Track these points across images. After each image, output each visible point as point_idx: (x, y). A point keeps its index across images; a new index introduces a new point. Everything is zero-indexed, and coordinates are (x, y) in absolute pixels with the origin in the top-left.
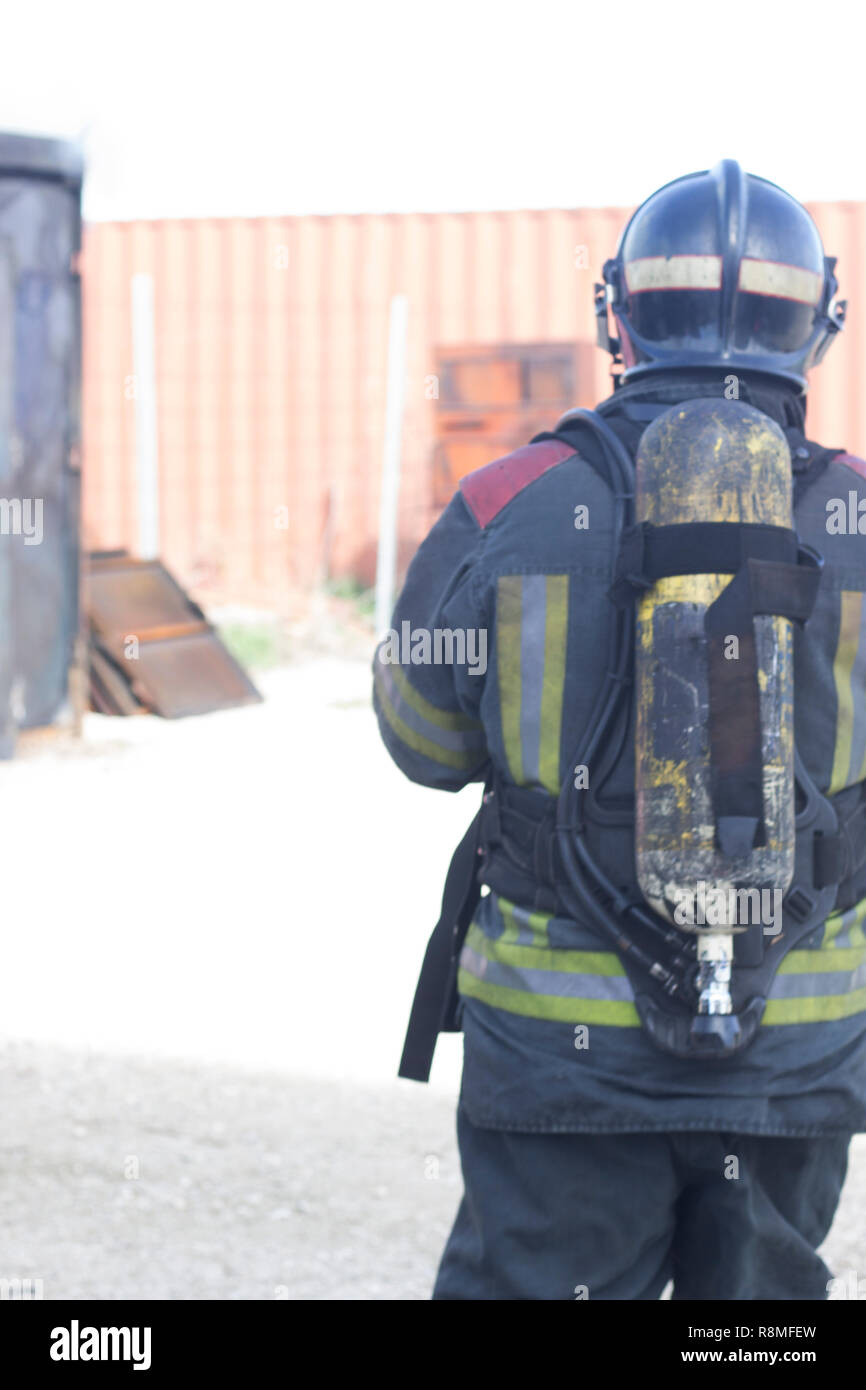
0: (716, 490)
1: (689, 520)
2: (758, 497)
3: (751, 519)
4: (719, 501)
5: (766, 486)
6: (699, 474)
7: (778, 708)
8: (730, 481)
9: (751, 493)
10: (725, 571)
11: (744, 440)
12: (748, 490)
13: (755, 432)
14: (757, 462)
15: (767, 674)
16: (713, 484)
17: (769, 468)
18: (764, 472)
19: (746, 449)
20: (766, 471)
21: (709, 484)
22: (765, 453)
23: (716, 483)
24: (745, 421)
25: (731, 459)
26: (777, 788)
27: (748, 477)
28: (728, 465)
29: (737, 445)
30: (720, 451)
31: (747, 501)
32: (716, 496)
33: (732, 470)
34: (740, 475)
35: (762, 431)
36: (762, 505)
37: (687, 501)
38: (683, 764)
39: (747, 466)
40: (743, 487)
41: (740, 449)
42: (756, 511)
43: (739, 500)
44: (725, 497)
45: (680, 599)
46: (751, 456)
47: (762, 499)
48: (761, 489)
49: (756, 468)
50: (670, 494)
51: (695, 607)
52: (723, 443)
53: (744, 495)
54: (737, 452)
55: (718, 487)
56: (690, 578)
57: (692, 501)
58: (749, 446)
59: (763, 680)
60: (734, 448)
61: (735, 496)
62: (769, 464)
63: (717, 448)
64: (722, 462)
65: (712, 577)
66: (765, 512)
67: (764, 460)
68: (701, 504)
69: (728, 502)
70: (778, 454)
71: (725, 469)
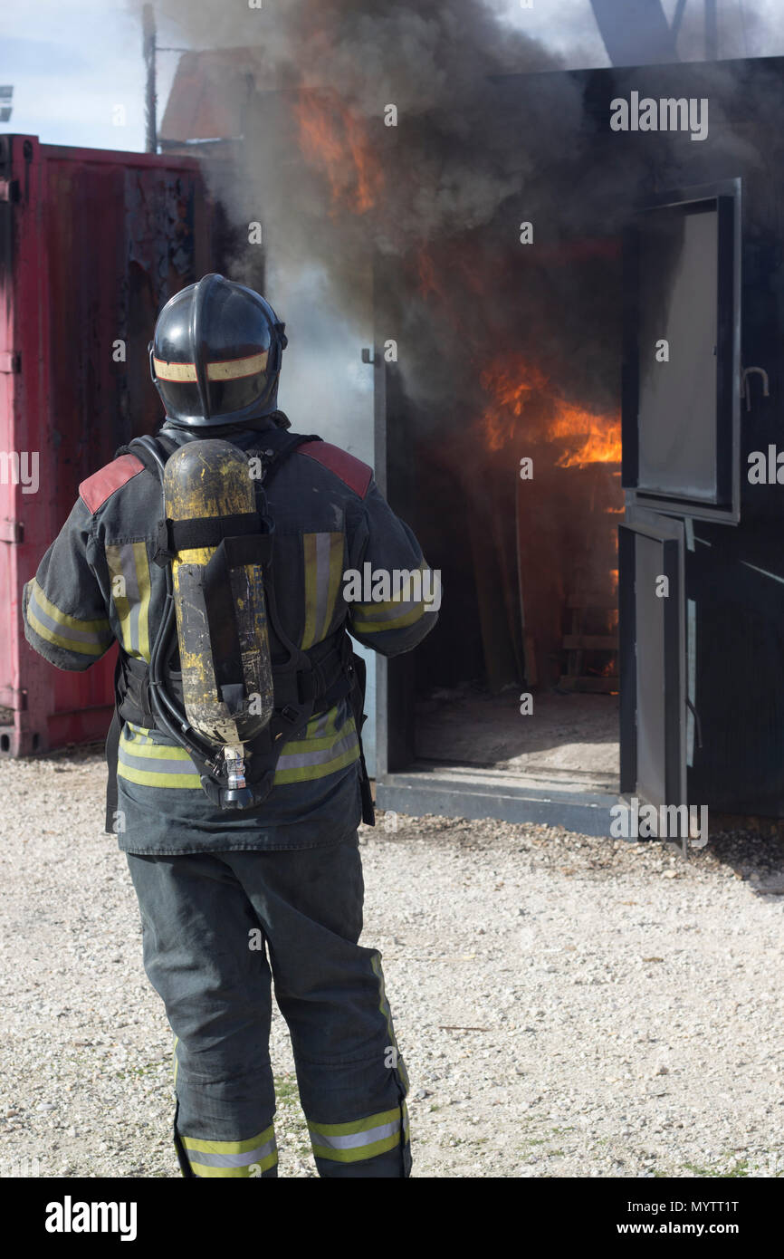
0: (204, 499)
1: (191, 518)
2: (228, 500)
3: (225, 513)
4: (206, 504)
5: (233, 492)
6: (194, 490)
7: (252, 618)
8: (211, 493)
9: (224, 498)
10: (213, 545)
11: (218, 468)
12: (222, 497)
13: (225, 462)
14: (227, 480)
15: (243, 599)
16: (202, 495)
18: (231, 486)
19: (220, 473)
20: (233, 484)
21: (200, 496)
22: (231, 473)
24: (218, 456)
25: (210, 480)
26: (255, 663)
27: (222, 489)
28: (209, 484)
29: (214, 471)
30: (204, 476)
31: (222, 503)
32: (204, 503)
33: (212, 486)
34: (217, 489)
35: (229, 461)
36: (232, 504)
37: (189, 506)
38: (200, 655)
39: (221, 483)
40: (220, 495)
41: (216, 473)
42: (228, 509)
43: (218, 503)
44: (209, 503)
45: (190, 563)
46: (223, 477)
47: (231, 500)
48: (230, 495)
49: (226, 483)
50: (179, 502)
51: (198, 566)
53: (220, 500)
54: (214, 476)
55: (205, 497)
56: (194, 550)
57: (192, 506)
58: (221, 471)
59: (241, 603)
60: (212, 474)
61: (215, 501)
62: (234, 479)
63: (202, 475)
64: (206, 483)
65: (206, 550)
66: (234, 508)
67: (231, 478)
68: (196, 508)
69: (211, 505)
70: (240, 472)
71: (208, 486)
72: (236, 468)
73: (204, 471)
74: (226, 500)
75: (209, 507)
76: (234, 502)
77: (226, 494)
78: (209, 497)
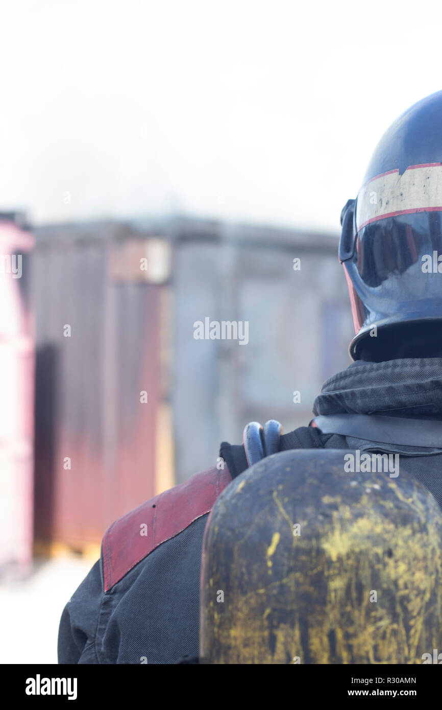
0: (266, 623)
2: (340, 635)
4: (273, 640)
5: (359, 616)
6: (244, 593)
8: (289, 608)
9: (327, 627)
11: (318, 537)
12: (320, 624)
13: (341, 520)
14: (342, 570)
16: (263, 612)
17: (366, 580)
19: (320, 552)
20: (360, 588)
21: (257, 611)
22: (357, 556)
23: (268, 611)
24: (326, 500)
25: (291, 570)
27: (324, 602)
28: (285, 581)
29: (303, 544)
30: (273, 557)
31: (319, 642)
32: (266, 633)
33: (293, 589)
34: (306, 597)
35: (358, 515)
36: (349, 648)
37: (228, 637)
39: (320, 582)
40: (311, 619)
41: (308, 552)
42: (336, 658)
43: (304, 641)
44: (280, 636)
46: (329, 562)
47: (347, 636)
48: (347, 620)
49: (337, 584)
52: (281, 541)
53: (312, 632)
54: (304, 558)
55: (269, 617)
57: (235, 638)
58: (326, 546)
60: (299, 550)
61: (297, 633)
62: (366, 573)
63: (271, 551)
64: (278, 575)
67: (357, 569)
68: (246, 645)
69: (286, 644)
70: (390, 553)
71: (282, 586)
72: (375, 540)
73: (276, 538)
74: (332, 636)
75: (280, 647)
76: (354, 642)
77: (333, 615)
78: (283, 620)
